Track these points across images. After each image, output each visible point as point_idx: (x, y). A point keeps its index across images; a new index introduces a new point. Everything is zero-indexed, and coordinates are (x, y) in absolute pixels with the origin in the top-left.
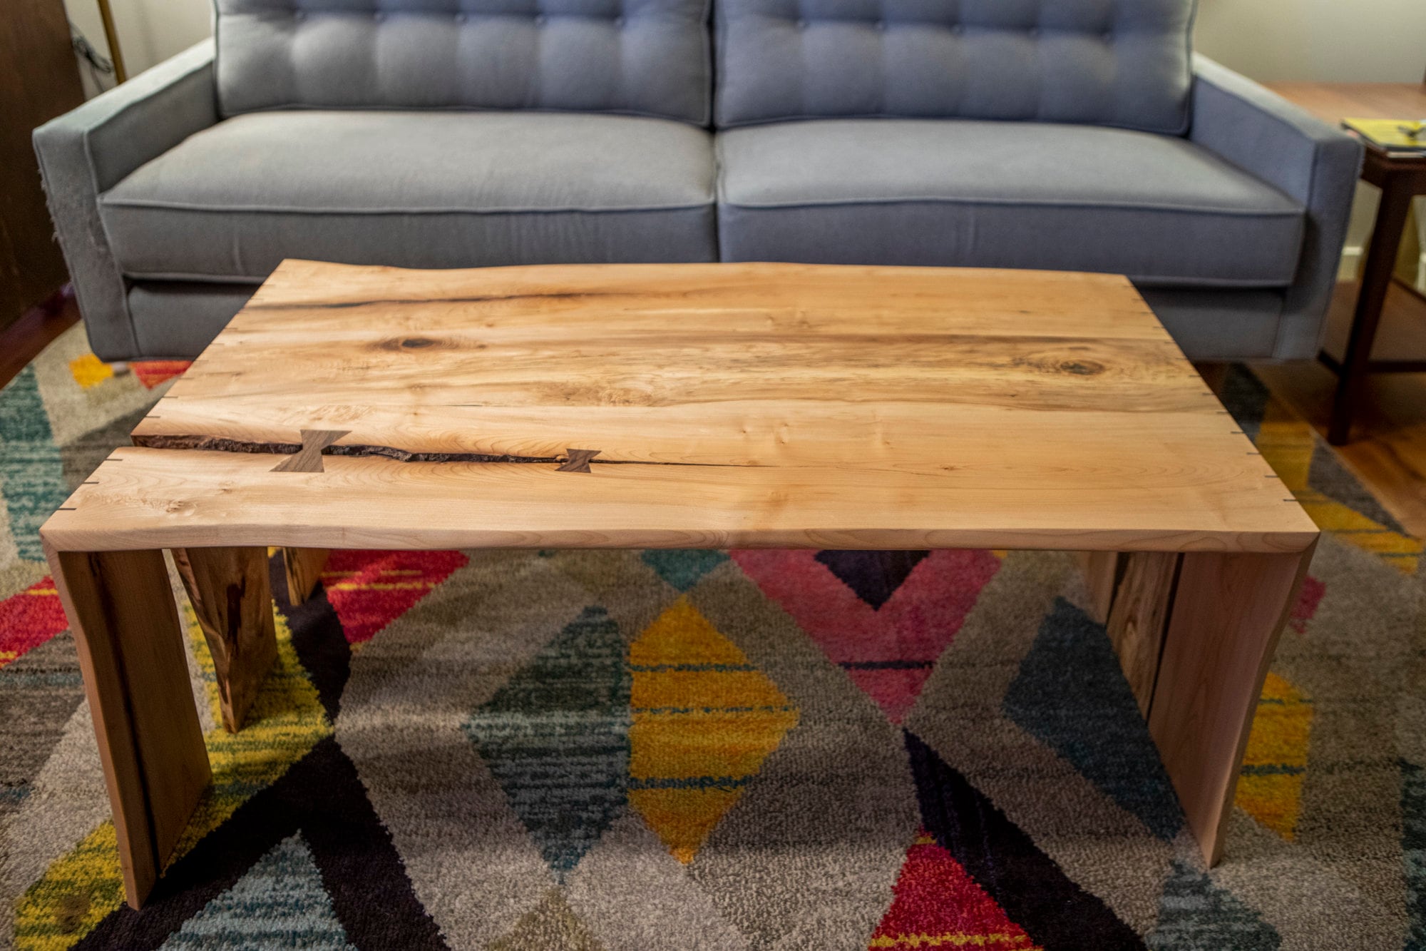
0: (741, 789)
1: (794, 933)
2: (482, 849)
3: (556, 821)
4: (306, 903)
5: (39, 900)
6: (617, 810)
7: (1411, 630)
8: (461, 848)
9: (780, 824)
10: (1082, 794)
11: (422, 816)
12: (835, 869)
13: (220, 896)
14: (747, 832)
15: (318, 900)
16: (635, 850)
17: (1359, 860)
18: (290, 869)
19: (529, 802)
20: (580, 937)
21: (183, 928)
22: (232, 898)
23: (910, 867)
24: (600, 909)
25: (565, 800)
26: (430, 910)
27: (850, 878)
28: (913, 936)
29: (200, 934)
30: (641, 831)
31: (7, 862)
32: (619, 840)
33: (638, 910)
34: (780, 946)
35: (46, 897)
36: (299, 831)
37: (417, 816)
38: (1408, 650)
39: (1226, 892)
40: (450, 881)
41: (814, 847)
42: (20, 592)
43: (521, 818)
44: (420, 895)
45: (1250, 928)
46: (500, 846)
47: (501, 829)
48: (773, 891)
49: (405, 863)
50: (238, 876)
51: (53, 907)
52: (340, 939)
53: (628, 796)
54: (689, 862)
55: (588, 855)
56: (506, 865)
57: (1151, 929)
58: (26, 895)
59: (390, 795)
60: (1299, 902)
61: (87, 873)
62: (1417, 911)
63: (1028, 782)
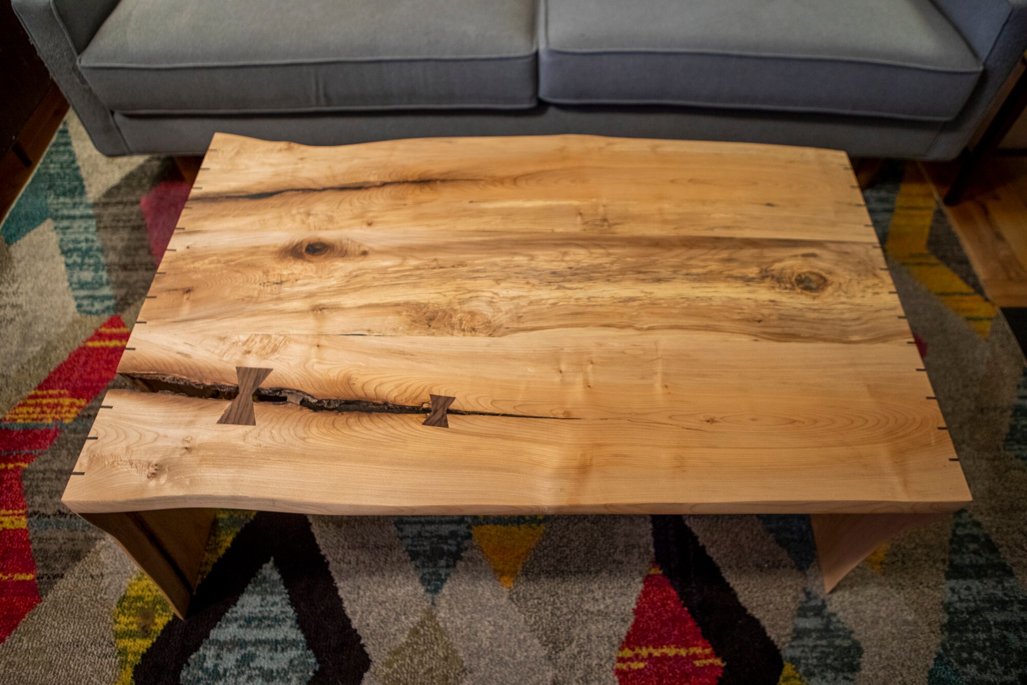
0: (543, 526)
1: (573, 645)
2: (384, 575)
3: (428, 553)
4: (281, 617)
5: (126, 611)
6: (466, 543)
7: (977, 390)
8: (371, 574)
9: (566, 558)
10: (755, 533)
11: (346, 547)
12: (599, 594)
13: (230, 611)
14: (546, 563)
15: (288, 615)
16: (477, 577)
17: (918, 588)
18: (269, 590)
19: (411, 536)
20: (445, 646)
21: (211, 635)
22: (236, 612)
23: (645, 593)
24: (457, 625)
25: (434, 535)
26: (355, 624)
27: (609, 601)
28: (644, 649)
29: (221, 640)
30: (481, 561)
31: (103, 581)
32: (467, 569)
33: (479, 625)
34: (564, 656)
35: (129, 609)
36: (272, 559)
37: (343, 547)
38: (972, 407)
39: (834, 615)
40: (365, 601)
41: (587, 576)
42: (82, 345)
43: (407, 550)
44: (348, 611)
45: (846, 643)
46: (395, 573)
47: (395, 559)
48: (561, 612)
49: (338, 585)
50: (239, 595)
51: (134, 616)
52: (303, 646)
53: (472, 532)
54: (510, 588)
55: (448, 581)
56: (399, 588)
57: (787, 645)
58: (117, 607)
59: (326, 529)
60: (877, 623)
61: (150, 590)
62: (946, 630)
63: (722, 523)
